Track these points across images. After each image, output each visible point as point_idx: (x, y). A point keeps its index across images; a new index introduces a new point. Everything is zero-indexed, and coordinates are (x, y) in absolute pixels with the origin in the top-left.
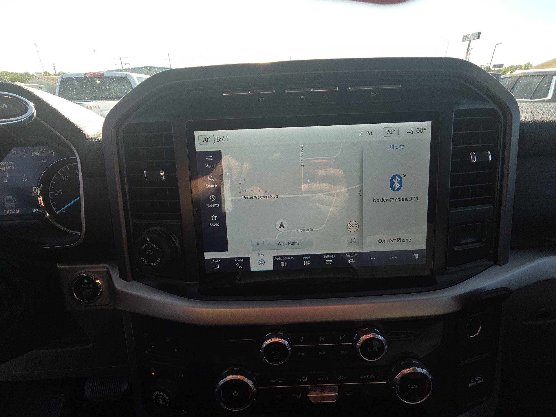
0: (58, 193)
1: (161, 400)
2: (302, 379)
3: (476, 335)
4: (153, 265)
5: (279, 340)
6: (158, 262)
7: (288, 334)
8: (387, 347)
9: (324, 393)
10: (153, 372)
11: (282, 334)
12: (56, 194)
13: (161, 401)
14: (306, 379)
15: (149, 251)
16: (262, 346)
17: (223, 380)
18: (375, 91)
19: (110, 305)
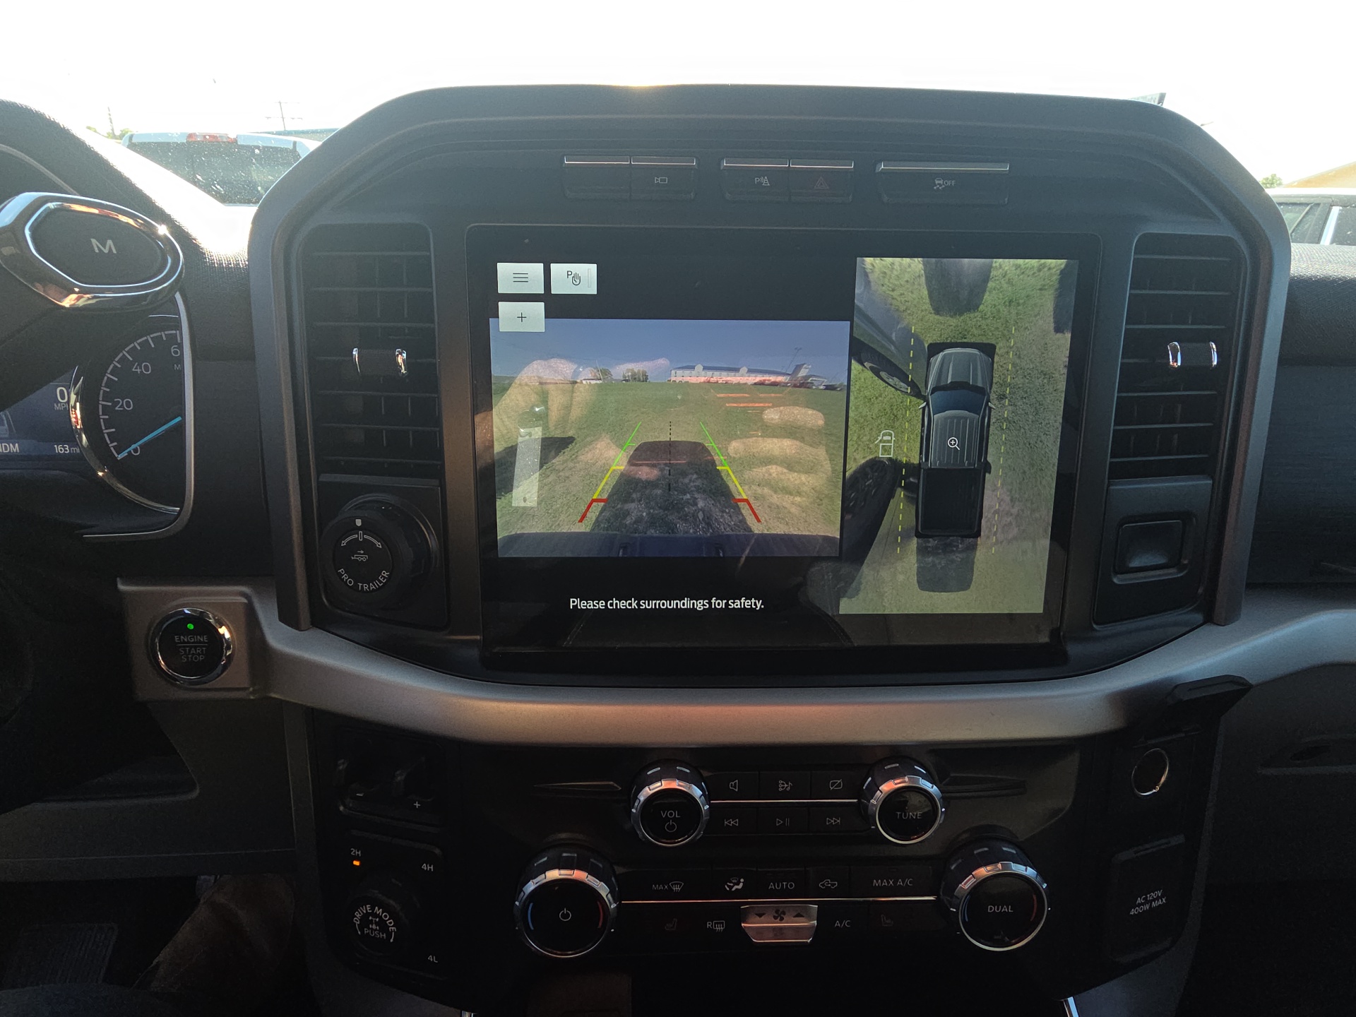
0: (122, 406)
1: (374, 927)
2: (732, 884)
3: (1154, 791)
4: (369, 588)
5: (679, 785)
6: (380, 582)
7: (701, 771)
8: (943, 810)
9: (782, 919)
10: (357, 860)
11: (688, 771)
12: (117, 408)
13: (376, 930)
14: (741, 885)
15: (360, 554)
16: (636, 798)
17: (535, 881)
18: (945, 175)
19: (251, 689)
